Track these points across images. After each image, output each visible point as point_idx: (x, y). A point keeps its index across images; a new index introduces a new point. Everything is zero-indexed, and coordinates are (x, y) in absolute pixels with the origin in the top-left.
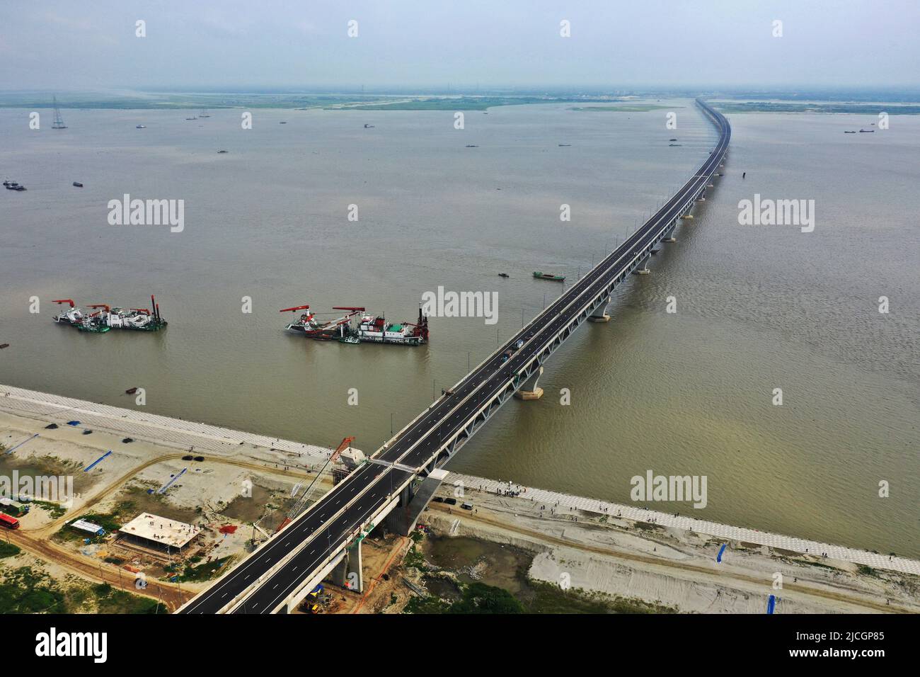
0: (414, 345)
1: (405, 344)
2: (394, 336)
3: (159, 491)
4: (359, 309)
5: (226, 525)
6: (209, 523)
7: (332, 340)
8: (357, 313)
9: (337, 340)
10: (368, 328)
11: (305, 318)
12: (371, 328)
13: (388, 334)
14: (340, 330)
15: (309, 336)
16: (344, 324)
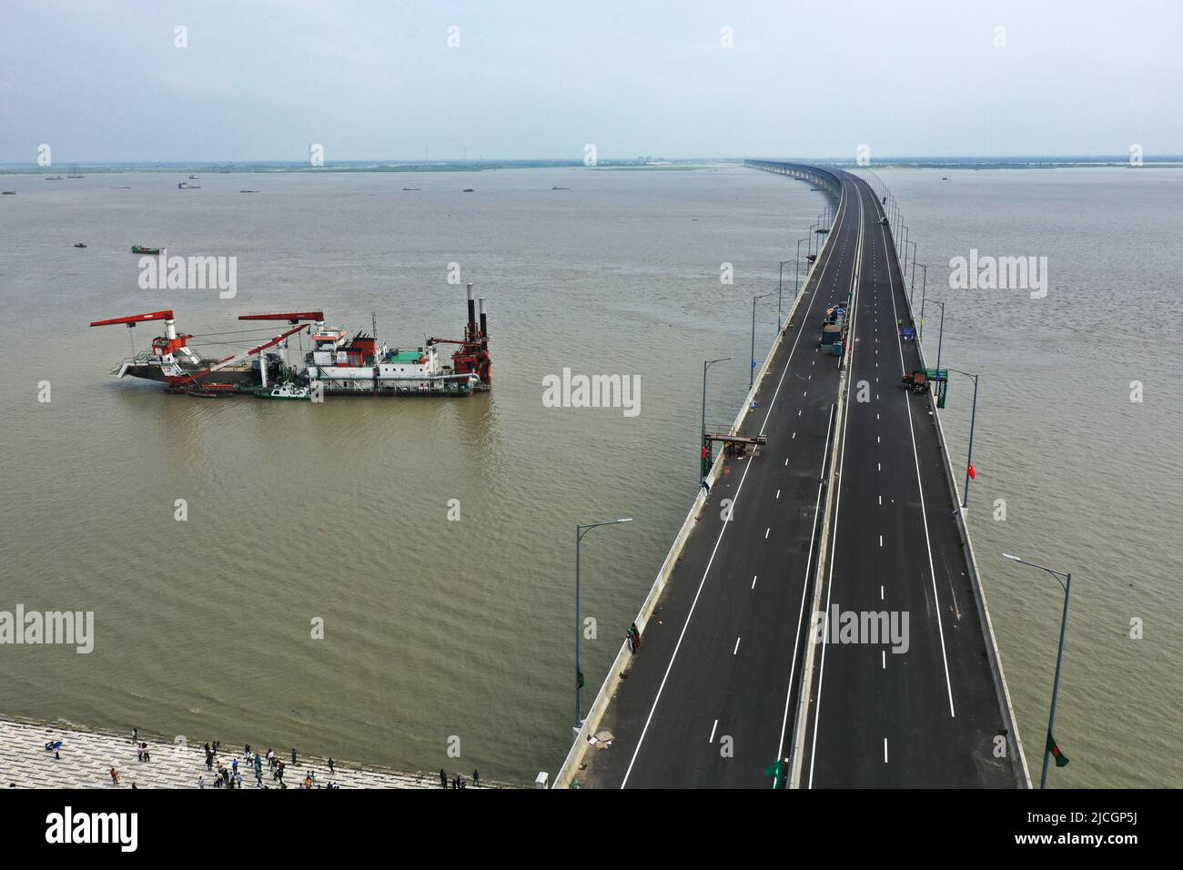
0: (460, 395)
1: (434, 395)
2: (404, 375)
4: (308, 316)
7: (237, 394)
8: (304, 326)
9: (250, 393)
10: (334, 357)
11: (164, 344)
12: (342, 357)
13: (387, 371)
14: (260, 371)
15: (176, 388)
16: (270, 357)
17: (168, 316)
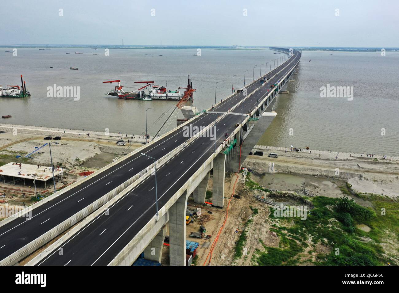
0: (186, 100)
1: (180, 100)
2: (173, 96)
3: (25, 156)
4: (151, 82)
5: (84, 172)
6: (69, 171)
7: (135, 99)
8: (149, 85)
9: (138, 99)
10: (157, 91)
11: (118, 88)
12: (159, 91)
13: (169, 95)
14: (140, 94)
15: (121, 98)
16: (142, 91)
17: (119, 81)
